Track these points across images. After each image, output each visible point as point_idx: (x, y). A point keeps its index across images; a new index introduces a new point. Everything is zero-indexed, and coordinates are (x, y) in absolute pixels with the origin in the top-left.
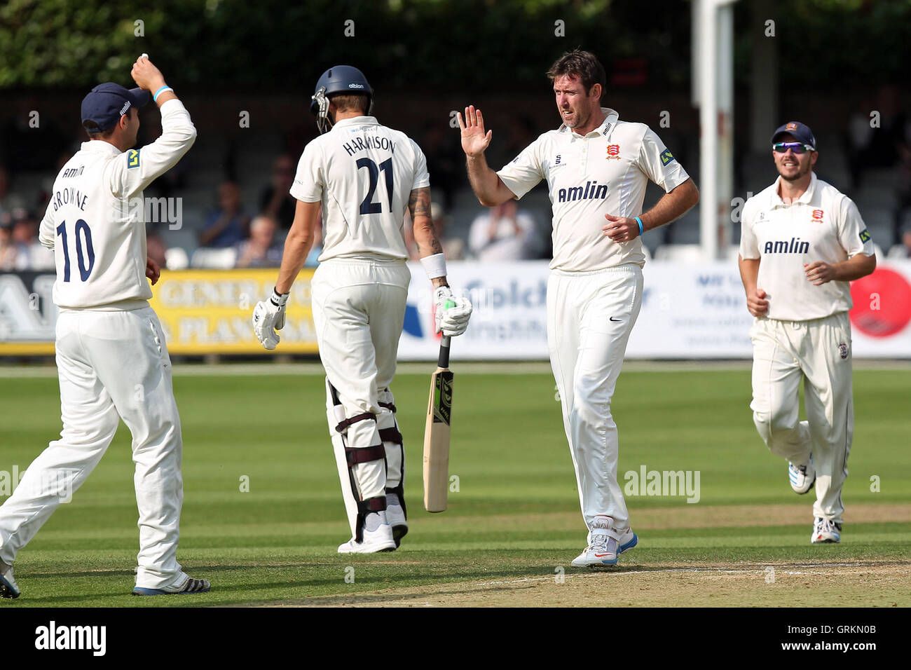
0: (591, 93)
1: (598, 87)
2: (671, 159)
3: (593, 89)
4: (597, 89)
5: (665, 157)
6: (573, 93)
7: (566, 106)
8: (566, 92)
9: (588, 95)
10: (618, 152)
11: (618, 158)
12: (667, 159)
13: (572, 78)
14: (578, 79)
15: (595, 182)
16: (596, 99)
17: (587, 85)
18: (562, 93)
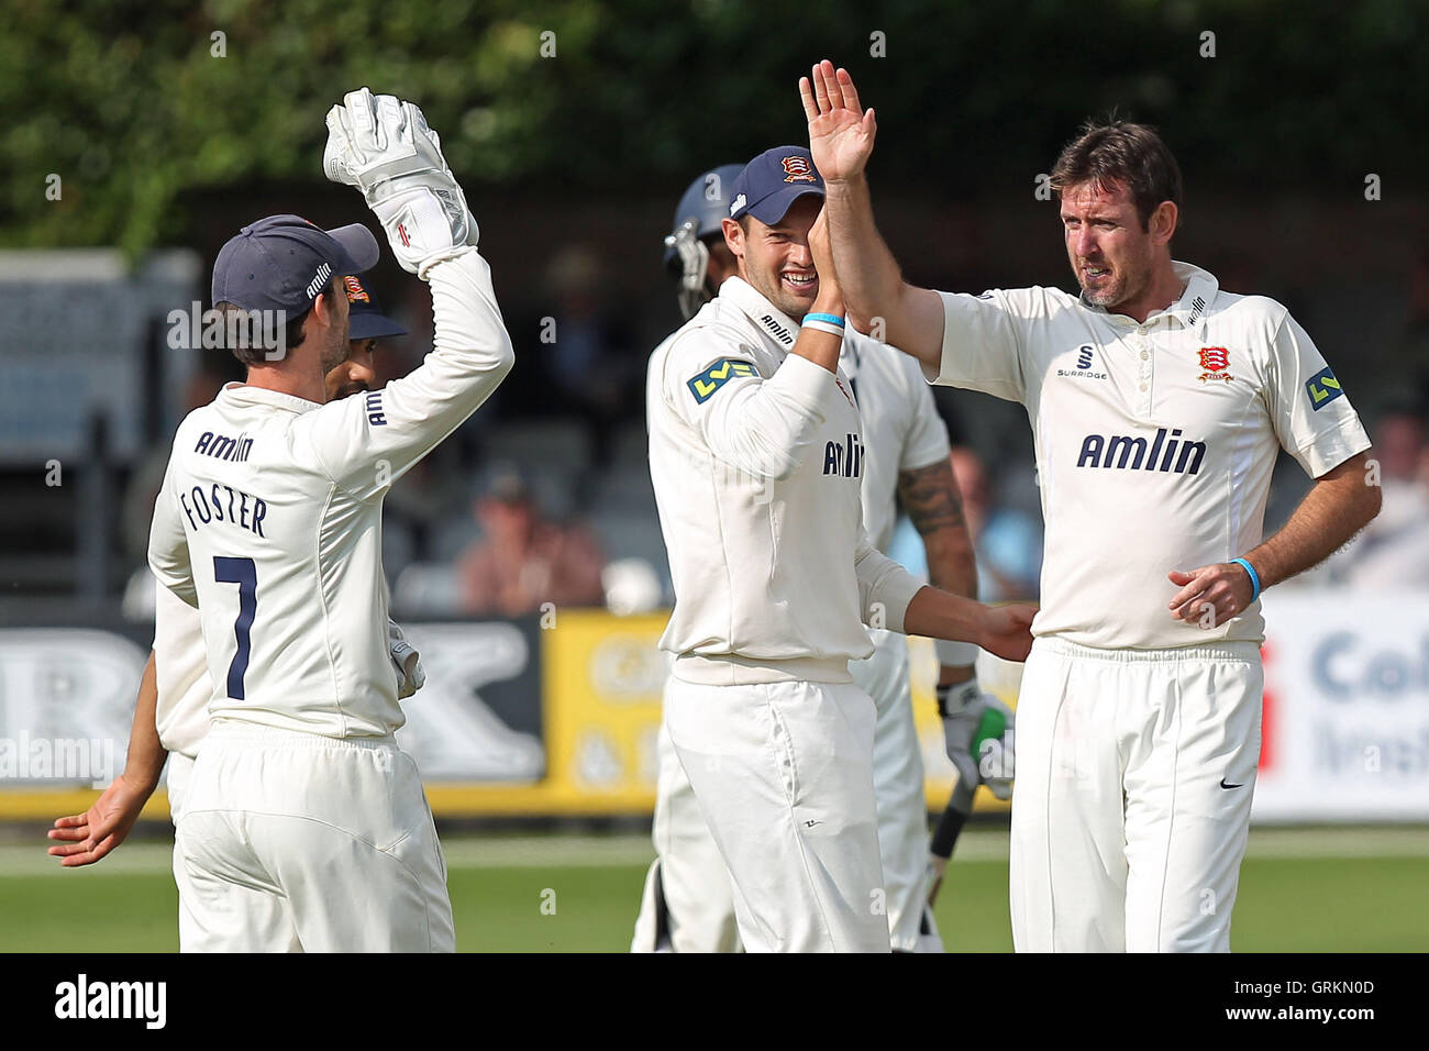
0: (1153, 223)
1: (1169, 210)
2: (1334, 394)
3: (1157, 214)
4: (1167, 215)
5: (1320, 387)
6: (1111, 223)
7: (1094, 256)
8: (1092, 222)
9: (1145, 228)
10: (1226, 363)
11: (1227, 377)
12: (1325, 394)
13: (1108, 189)
14: (1124, 189)
15: (1177, 432)
16: (1164, 239)
17: (1145, 204)
18: (1084, 225)
